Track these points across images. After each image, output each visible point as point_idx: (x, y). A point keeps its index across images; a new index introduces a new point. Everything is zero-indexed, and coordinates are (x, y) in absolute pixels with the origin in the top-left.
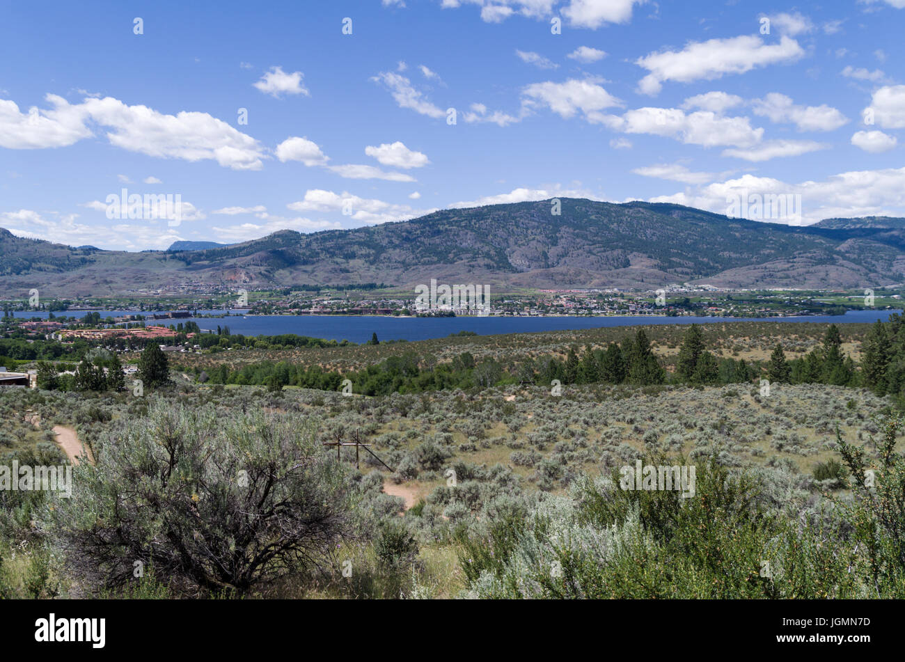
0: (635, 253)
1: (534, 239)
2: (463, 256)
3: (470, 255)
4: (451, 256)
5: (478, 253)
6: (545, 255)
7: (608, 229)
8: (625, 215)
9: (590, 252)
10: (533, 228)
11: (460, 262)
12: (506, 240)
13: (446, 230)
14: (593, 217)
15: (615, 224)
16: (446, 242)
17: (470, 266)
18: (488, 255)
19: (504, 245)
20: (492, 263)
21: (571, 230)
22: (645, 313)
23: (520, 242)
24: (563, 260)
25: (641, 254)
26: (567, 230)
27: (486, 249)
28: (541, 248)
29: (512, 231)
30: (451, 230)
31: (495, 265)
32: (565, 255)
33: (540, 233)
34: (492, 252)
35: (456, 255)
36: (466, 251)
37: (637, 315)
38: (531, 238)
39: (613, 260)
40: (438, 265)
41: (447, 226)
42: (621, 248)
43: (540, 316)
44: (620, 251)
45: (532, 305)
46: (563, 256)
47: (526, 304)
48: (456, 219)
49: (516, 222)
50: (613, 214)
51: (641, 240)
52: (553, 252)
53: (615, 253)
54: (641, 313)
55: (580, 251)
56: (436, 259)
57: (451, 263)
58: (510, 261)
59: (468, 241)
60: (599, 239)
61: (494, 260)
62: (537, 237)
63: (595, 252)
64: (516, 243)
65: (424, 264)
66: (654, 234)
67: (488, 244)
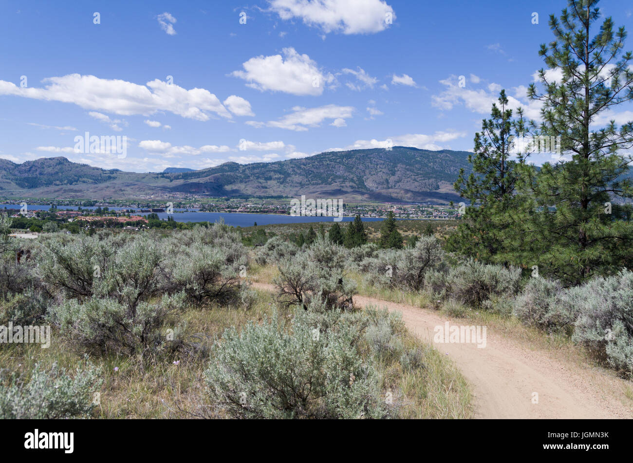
0: (443, 181)
1: (381, 171)
2: (337, 180)
3: (342, 180)
4: (330, 180)
5: (346, 179)
6: (387, 181)
7: (427, 166)
8: (438, 158)
9: (415, 180)
10: (381, 164)
11: (335, 184)
12: (364, 171)
13: (327, 164)
14: (418, 159)
15: (432, 163)
16: (327, 171)
17: (341, 186)
18: (352, 180)
19: (362, 174)
20: (354, 185)
21: (404, 166)
22: (442, 218)
23: (372, 173)
24: (398, 184)
25: (446, 182)
26: (402, 166)
27: (352, 176)
28: (385, 177)
29: (368, 166)
30: (330, 164)
31: (356, 186)
32: (399, 181)
33: (385, 167)
34: (355, 179)
35: (333, 179)
36: (339, 177)
37: (437, 218)
38: (379, 170)
39: (429, 185)
40: (321, 186)
41: (328, 162)
42: (434, 178)
43: (377, 217)
44: (433, 180)
45: (373, 211)
46: (398, 182)
47: (370, 210)
48: (334, 157)
49: (370, 160)
50: (431, 157)
51: (447, 174)
52: (392, 179)
53: (431, 181)
54: (440, 217)
55: (409, 179)
56: (320, 182)
57: (329, 184)
58: (366, 184)
59: (341, 171)
60: (421, 172)
61: (355, 183)
62: (383, 170)
63: (418, 180)
64: (370, 174)
65: (313, 184)
66: (455, 170)
67: (352, 173)
